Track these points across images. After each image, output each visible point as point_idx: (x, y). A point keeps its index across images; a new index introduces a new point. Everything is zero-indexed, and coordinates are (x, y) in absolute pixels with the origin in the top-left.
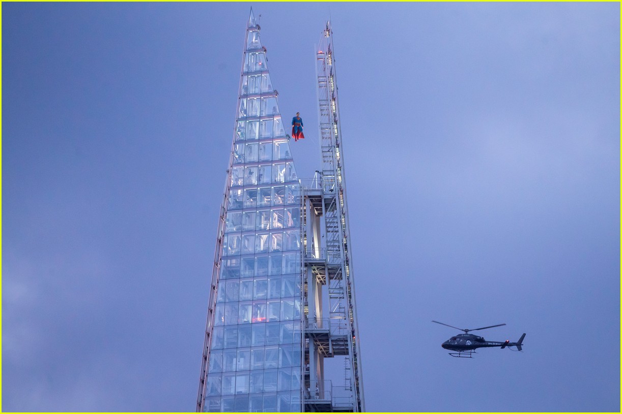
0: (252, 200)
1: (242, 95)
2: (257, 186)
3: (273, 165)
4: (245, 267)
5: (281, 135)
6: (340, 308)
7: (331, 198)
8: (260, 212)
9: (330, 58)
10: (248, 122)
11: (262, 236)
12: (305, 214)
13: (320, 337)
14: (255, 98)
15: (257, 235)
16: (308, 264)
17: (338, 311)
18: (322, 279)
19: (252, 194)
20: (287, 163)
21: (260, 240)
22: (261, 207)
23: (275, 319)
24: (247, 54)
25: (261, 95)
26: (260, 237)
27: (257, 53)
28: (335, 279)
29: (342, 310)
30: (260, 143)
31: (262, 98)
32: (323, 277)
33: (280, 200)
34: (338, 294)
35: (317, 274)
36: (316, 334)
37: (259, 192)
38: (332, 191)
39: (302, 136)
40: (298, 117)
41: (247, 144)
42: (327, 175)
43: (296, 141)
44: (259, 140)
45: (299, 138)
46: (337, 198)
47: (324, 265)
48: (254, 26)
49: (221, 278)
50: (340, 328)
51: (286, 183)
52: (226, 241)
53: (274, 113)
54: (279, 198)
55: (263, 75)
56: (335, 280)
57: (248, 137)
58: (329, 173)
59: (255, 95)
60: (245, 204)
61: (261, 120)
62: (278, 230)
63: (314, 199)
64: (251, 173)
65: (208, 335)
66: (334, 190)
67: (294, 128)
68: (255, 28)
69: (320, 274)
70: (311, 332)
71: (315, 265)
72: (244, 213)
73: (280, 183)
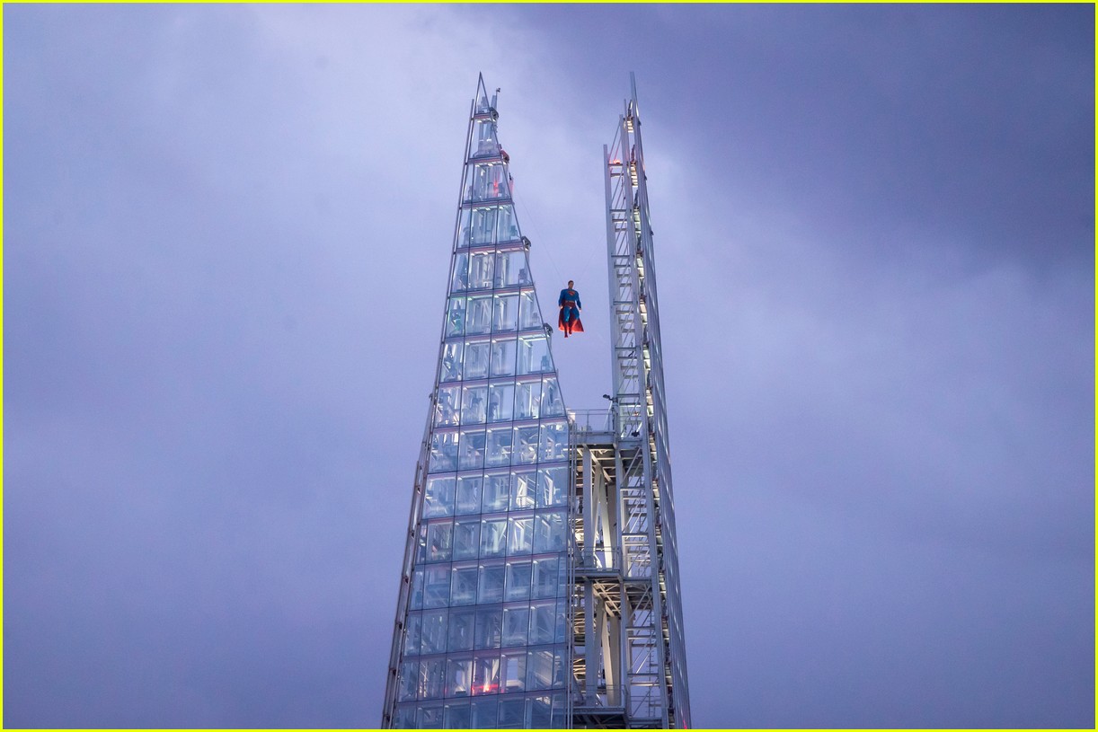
0: (477, 453)
1: (460, 246)
2: (486, 425)
3: (518, 384)
4: (462, 586)
5: (535, 325)
6: (651, 665)
7: (633, 448)
8: (490, 476)
9: (635, 173)
10: (470, 299)
11: (496, 524)
12: (581, 482)
13: (606, 723)
14: (486, 253)
15: (484, 521)
16: (586, 579)
17: (647, 670)
18: (617, 609)
19: (478, 442)
20: (545, 381)
21: (490, 532)
22: (495, 467)
23: (517, 687)
24: (471, 167)
25: (496, 246)
26: (491, 525)
27: (490, 165)
28: (641, 607)
29: (655, 670)
30: (494, 341)
31: (499, 252)
32: (618, 605)
33: (530, 453)
34: (647, 639)
35: (607, 599)
36: (599, 716)
37: (490, 437)
38: (635, 434)
39: (580, 327)
40: (570, 289)
41: (467, 344)
42: (627, 404)
43: (566, 336)
44: (491, 335)
45: (573, 331)
46: (644, 449)
47: (617, 582)
48: (486, 111)
49: (413, 607)
50: (650, 705)
51: (540, 420)
52: (423, 533)
53: (522, 281)
54: (531, 449)
55: (501, 207)
56: (640, 611)
57: (469, 329)
58: (631, 400)
59: (486, 245)
60: (463, 461)
61: (496, 296)
62: (526, 511)
63: (600, 450)
64: (476, 401)
65: (388, 719)
66: (641, 433)
67: (562, 312)
68: (488, 115)
69: (613, 599)
70: (589, 713)
71: (600, 582)
72: (459, 479)
73: (530, 419)
